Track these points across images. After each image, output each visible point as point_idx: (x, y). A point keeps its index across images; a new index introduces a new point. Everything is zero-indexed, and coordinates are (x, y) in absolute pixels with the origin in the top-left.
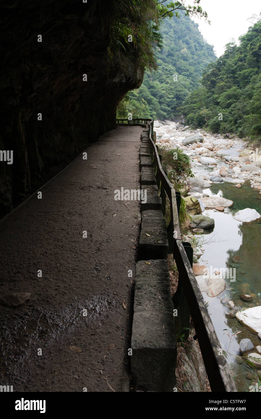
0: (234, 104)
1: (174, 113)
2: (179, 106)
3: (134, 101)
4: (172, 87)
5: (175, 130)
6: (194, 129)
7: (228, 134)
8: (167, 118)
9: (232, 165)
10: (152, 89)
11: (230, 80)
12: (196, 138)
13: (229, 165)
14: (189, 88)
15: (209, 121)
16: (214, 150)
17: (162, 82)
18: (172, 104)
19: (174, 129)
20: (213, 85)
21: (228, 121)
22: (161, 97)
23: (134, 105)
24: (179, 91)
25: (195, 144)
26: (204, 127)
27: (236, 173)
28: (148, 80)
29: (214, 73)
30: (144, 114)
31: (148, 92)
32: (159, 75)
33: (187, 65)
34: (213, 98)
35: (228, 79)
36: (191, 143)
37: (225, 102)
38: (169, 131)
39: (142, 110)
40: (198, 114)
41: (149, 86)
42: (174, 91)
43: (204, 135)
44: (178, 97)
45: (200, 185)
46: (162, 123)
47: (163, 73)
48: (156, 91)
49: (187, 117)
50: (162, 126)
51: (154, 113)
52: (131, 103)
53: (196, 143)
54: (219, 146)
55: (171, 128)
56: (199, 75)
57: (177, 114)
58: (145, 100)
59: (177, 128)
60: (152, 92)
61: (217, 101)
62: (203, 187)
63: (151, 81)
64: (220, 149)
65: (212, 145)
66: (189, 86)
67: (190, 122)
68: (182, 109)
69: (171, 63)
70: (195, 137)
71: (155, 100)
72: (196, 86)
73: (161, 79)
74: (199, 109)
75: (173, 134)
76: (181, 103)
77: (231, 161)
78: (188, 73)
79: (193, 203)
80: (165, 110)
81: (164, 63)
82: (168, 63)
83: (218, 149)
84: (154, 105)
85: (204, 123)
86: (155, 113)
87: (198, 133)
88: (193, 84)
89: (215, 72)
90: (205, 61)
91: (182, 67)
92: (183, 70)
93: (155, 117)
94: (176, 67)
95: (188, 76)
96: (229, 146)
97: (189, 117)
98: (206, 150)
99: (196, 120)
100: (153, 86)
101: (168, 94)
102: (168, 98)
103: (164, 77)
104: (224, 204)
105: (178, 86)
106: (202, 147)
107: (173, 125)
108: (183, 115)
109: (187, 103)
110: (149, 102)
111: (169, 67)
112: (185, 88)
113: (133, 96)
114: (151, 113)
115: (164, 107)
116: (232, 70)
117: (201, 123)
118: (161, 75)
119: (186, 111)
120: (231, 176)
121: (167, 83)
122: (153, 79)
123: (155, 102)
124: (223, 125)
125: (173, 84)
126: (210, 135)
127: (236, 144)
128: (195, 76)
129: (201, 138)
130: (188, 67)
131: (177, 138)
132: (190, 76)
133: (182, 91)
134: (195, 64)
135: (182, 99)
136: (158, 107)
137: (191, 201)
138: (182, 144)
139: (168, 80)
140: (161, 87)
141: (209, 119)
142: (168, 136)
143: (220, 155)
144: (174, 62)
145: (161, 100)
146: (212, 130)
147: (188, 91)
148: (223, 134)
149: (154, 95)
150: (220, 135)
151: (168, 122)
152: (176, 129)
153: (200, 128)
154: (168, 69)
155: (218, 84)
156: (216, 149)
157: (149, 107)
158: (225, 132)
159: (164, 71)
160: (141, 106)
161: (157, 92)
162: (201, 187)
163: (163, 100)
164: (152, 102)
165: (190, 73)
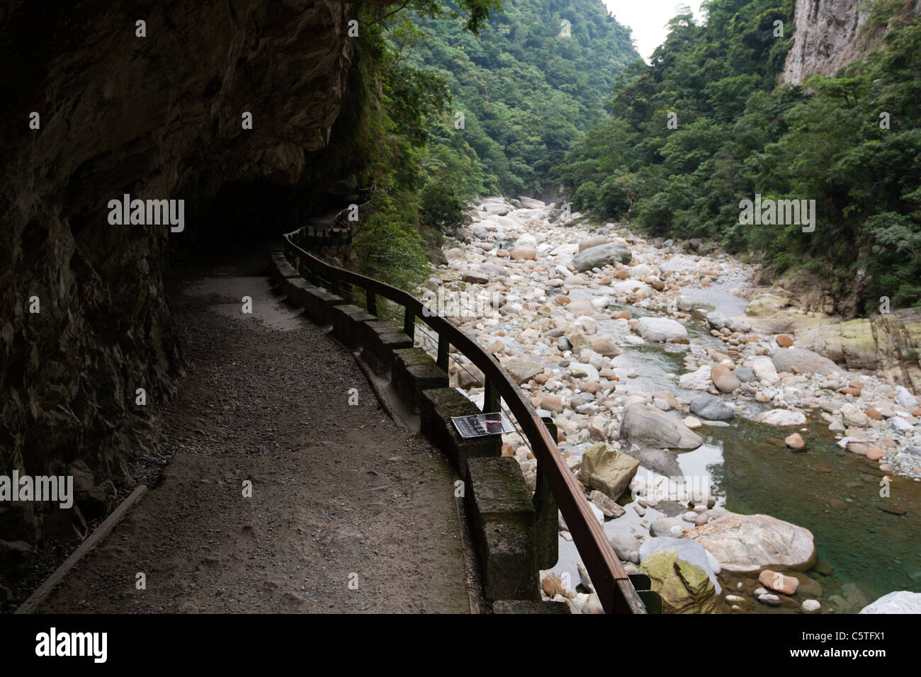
0: (706, 163)
1: (543, 181)
2: (556, 163)
3: (445, 148)
4: (536, 117)
5: (546, 222)
6: (596, 221)
7: (694, 241)
8: (524, 190)
9: (736, 345)
10: (488, 122)
11: (689, 102)
12: (613, 252)
13: (725, 341)
14: (576, 121)
15: (638, 203)
16: (666, 288)
17: (513, 106)
18: (537, 157)
19: (542, 219)
20: (640, 115)
21: (693, 207)
22: (510, 140)
23: (443, 158)
24: (554, 128)
25: (608, 269)
26: (624, 219)
27: (767, 383)
28: (479, 100)
29: (643, 85)
30: (469, 181)
31: (478, 128)
32: (506, 89)
33: (571, 68)
34: (644, 146)
35: (685, 99)
36: (600, 264)
37: (682, 157)
38: (532, 223)
39: (464, 170)
40: (607, 184)
41: (481, 114)
42: (541, 127)
43: (629, 242)
44: (550, 142)
45: (667, 442)
46: (513, 204)
47: (516, 84)
48: (497, 125)
49: (577, 192)
50: (512, 210)
51: (494, 177)
52: (437, 152)
53: (612, 264)
54: (677, 275)
55: (535, 217)
56: (600, 93)
57: (548, 180)
58: (471, 146)
59: (553, 219)
60: (488, 127)
61: (658, 153)
62: (678, 449)
63: (487, 102)
64: (682, 286)
65: (659, 274)
66: (578, 116)
67: (585, 204)
68: (564, 171)
69: (534, 61)
70: (609, 248)
71: (496, 147)
72: (594, 117)
73: (510, 97)
74: (610, 171)
75: (543, 236)
76: (560, 156)
77: (727, 331)
78: (574, 86)
79: (689, 590)
80: (519, 173)
81: (517, 61)
82: (527, 61)
83: (676, 287)
84: (493, 159)
85: (622, 209)
86: (496, 179)
87: (609, 233)
88: (586, 113)
89: (647, 82)
90: (611, 60)
91: (560, 73)
92: (562, 78)
93: (496, 189)
94: (546, 72)
95: (574, 93)
96: (707, 278)
97: (581, 192)
98: (645, 289)
99: (603, 199)
100: (490, 114)
101: (526, 134)
102: (528, 142)
103: (518, 93)
104: (787, 554)
105: (552, 115)
106: (629, 277)
107: (539, 209)
108: (566, 186)
109: (576, 156)
110: (482, 151)
111: (530, 70)
112: (568, 120)
113: (443, 135)
114: (486, 177)
115: (517, 163)
116: (694, 79)
117: (616, 209)
118: (510, 89)
119: (575, 177)
120: (753, 393)
121: (525, 108)
122: (492, 97)
123: (495, 151)
124: (680, 215)
125: (540, 109)
126: (644, 241)
127: (726, 271)
128: (590, 93)
129: (623, 250)
130: (574, 73)
131: (555, 247)
132: (579, 94)
133: (562, 127)
134: (590, 67)
135: (560, 145)
136: (504, 163)
137: (676, 579)
138: (572, 268)
139: (527, 101)
140: (509, 116)
141: (636, 199)
142: (532, 239)
143: (688, 306)
144: (541, 60)
145: (509, 148)
146: (647, 226)
147: (574, 128)
148: (679, 240)
149: (494, 135)
150: (670, 242)
151: (528, 200)
152: (551, 221)
153: (612, 219)
154: (526, 76)
155: (660, 112)
156: (672, 285)
157: (480, 164)
158: (684, 234)
159: (518, 79)
160: (460, 162)
161: (501, 128)
162: (670, 449)
163: (516, 147)
164: (489, 152)
165: (578, 86)
